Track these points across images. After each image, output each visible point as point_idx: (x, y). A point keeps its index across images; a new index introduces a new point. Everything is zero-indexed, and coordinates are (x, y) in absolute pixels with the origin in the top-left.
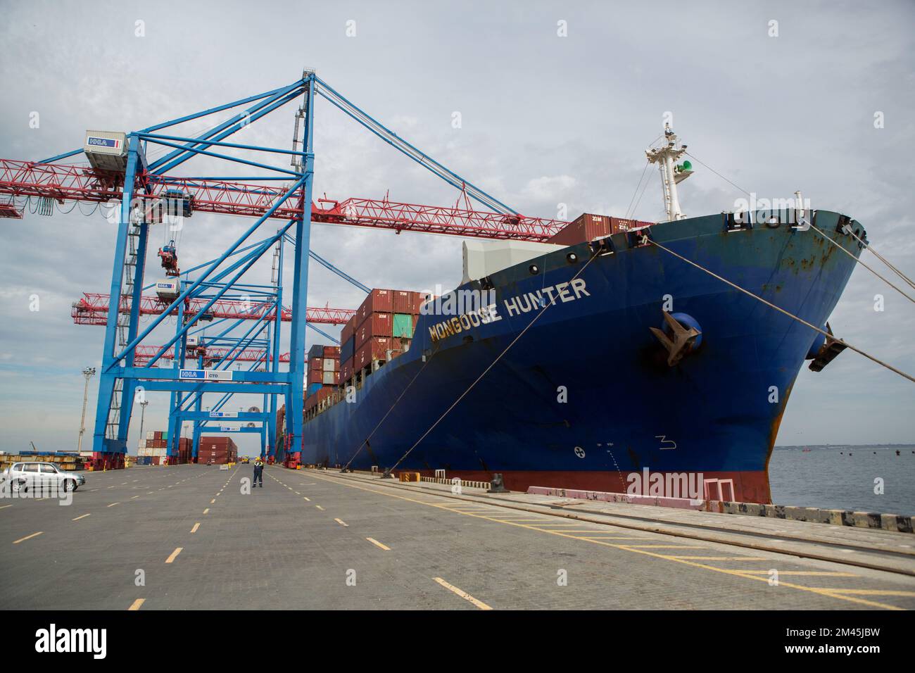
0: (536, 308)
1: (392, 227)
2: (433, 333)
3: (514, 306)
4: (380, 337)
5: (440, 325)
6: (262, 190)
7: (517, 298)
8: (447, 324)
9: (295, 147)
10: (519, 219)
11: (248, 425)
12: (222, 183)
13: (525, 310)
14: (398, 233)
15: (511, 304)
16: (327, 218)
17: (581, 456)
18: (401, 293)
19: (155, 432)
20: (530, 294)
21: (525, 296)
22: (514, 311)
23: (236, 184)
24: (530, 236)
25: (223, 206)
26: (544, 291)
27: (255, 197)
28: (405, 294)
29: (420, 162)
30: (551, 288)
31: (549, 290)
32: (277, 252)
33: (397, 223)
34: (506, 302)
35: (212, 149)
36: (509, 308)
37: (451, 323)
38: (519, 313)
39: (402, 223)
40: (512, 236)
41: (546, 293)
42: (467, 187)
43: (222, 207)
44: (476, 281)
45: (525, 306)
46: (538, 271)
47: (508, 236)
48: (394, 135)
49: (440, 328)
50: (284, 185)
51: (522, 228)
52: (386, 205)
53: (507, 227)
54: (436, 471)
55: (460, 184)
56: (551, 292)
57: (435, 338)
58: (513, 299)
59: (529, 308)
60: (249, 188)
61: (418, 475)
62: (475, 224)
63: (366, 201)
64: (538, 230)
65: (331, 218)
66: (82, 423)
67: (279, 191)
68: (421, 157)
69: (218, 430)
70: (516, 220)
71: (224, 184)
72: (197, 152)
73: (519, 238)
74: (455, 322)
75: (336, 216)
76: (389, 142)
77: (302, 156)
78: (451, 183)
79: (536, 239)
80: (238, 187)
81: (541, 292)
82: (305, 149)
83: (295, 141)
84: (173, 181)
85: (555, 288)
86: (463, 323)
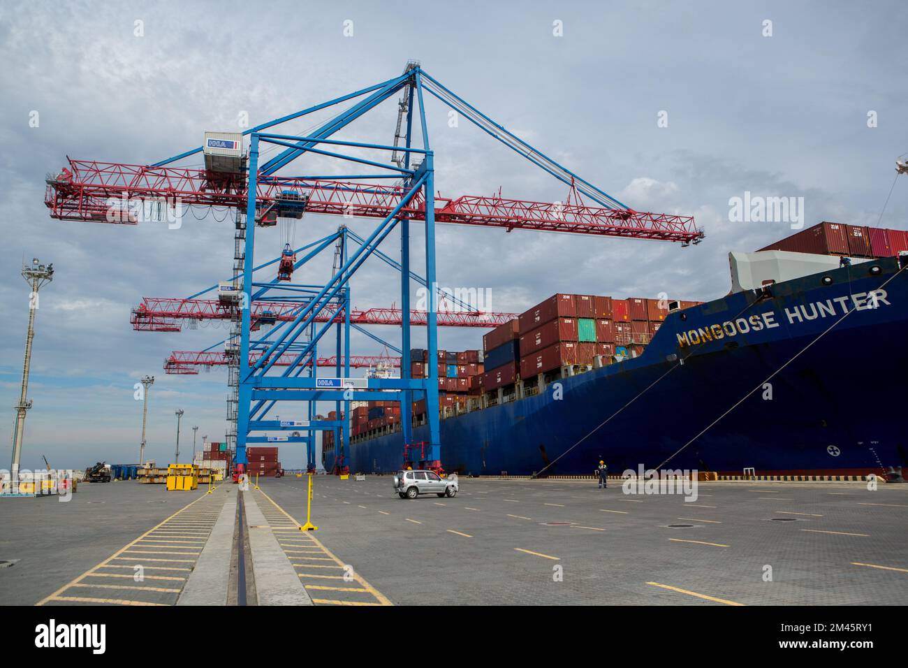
0: (824, 315)
1: (503, 224)
2: (680, 339)
3: (797, 314)
4: (568, 342)
5: (695, 332)
6: (374, 189)
7: (802, 307)
8: (704, 330)
9: (396, 142)
10: (631, 214)
11: (293, 434)
12: (335, 182)
13: (809, 318)
14: (509, 231)
15: (792, 311)
16: (440, 217)
17: (835, 454)
18: (583, 297)
19: (212, 444)
20: (819, 304)
21: (812, 305)
22: (795, 319)
23: (349, 184)
24: (641, 231)
25: (336, 206)
26: (836, 300)
27: (368, 196)
28: (587, 298)
29: (527, 157)
30: (846, 298)
31: (842, 300)
32: (338, 250)
33: (510, 221)
34: (787, 310)
35: (319, 147)
36: (790, 316)
37: (710, 330)
38: (801, 320)
39: (515, 221)
40: (623, 232)
41: (839, 303)
42: (577, 183)
43: (335, 208)
44: (752, 290)
45: (810, 313)
46: (831, 282)
47: (619, 232)
48: (502, 129)
49: (693, 335)
50: (396, 183)
51: (633, 224)
52: (497, 203)
53: (617, 223)
54: (745, 469)
55: (568, 178)
56: (845, 301)
57: (685, 344)
58: (796, 308)
59: (816, 315)
60: (363, 188)
61: (716, 473)
62: (586, 220)
63: (478, 198)
64: (649, 225)
65: (443, 217)
66: (143, 435)
67: (391, 190)
68: (529, 152)
69: (264, 440)
70: (627, 215)
71: (335, 183)
72: (306, 150)
73: (630, 234)
74: (716, 329)
75: (449, 215)
76: (494, 136)
77: (405, 152)
78: (558, 178)
79: (646, 235)
80: (350, 186)
81: (832, 302)
82: (408, 145)
83: (397, 136)
84: (285, 181)
85: (850, 298)
86: (726, 330)
